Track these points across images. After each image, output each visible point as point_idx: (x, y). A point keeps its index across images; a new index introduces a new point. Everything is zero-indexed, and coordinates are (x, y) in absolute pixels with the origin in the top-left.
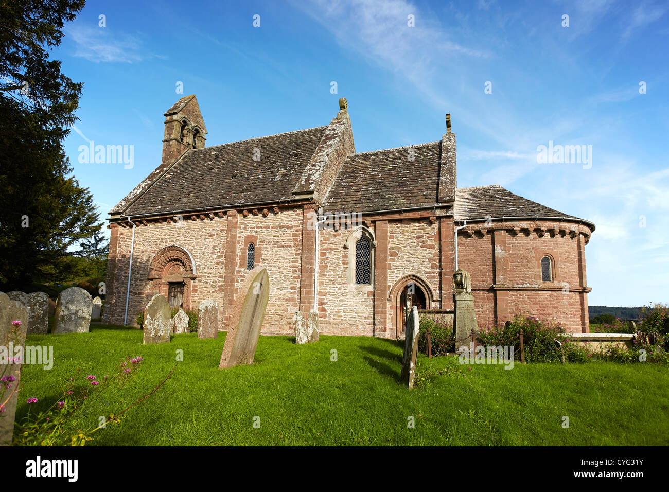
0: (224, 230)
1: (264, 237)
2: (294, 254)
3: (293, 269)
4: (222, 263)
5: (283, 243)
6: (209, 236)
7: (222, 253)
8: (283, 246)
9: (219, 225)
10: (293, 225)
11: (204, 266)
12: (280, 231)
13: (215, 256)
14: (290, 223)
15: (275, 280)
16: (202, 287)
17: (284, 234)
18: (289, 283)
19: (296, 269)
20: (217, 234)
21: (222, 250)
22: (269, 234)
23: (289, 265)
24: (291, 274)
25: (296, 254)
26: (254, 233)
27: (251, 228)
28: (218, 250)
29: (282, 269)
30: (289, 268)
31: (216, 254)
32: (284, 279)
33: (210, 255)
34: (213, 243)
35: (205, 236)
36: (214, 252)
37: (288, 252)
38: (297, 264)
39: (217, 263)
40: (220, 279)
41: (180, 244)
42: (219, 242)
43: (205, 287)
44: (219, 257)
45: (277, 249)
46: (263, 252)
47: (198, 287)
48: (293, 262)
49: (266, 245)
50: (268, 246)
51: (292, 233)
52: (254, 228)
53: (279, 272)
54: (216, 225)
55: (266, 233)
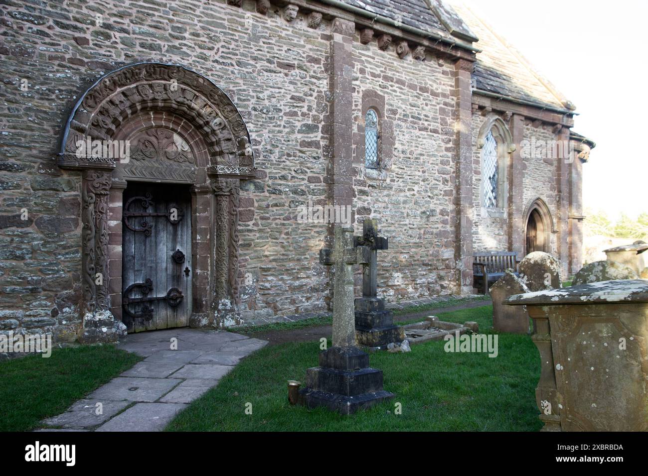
0: (316, 61)
1: (397, 103)
2: (443, 149)
3: (443, 176)
4: (316, 144)
5: (426, 123)
6: (280, 65)
7: (315, 118)
8: (426, 129)
9: (302, 43)
10: (440, 91)
11: (269, 147)
12: (422, 98)
13: (298, 125)
14: (435, 86)
15: (417, 195)
16: (268, 206)
17: (427, 105)
18: (438, 202)
19: (448, 177)
20: (300, 67)
21: (314, 113)
22: (403, 97)
23: (437, 167)
24: (441, 186)
25: (447, 149)
26: (378, 88)
27: (373, 75)
28: (305, 110)
29: (426, 174)
30: (437, 174)
31: (300, 118)
32: (431, 195)
33: (285, 118)
34: (291, 87)
35: (269, 61)
36: (295, 114)
37: (434, 143)
38: (448, 167)
39: (304, 144)
40: (312, 186)
41: (185, 63)
42: (306, 89)
43: (276, 205)
44: (310, 129)
45: (417, 132)
46: (395, 133)
47: (256, 204)
48: (442, 163)
49: (399, 119)
50: (403, 124)
51: (438, 107)
52: (379, 76)
53: (423, 181)
54: (295, 41)
55: (398, 94)
